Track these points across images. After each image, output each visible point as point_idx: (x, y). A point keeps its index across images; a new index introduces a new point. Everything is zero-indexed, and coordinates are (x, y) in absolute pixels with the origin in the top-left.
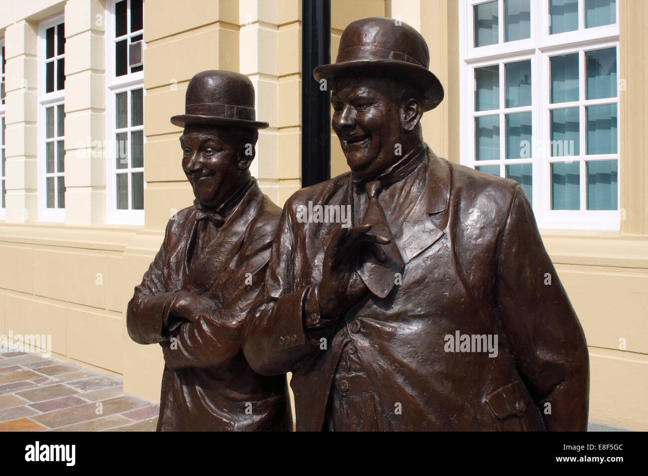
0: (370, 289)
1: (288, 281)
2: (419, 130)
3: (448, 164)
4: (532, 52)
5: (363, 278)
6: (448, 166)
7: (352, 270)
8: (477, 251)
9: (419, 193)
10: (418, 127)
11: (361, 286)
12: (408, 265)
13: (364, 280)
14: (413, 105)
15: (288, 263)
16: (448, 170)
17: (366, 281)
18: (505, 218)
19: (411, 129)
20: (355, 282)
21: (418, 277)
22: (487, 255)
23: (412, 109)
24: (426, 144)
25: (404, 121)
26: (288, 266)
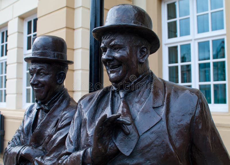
0: (120, 151)
1: (78, 143)
2: (147, 63)
3: (162, 81)
4: (191, 40)
5: (116, 144)
6: (163, 82)
7: (110, 140)
8: (180, 128)
9: (148, 96)
10: (147, 61)
11: (115, 148)
12: (142, 136)
13: (117, 145)
14: (144, 49)
15: (78, 133)
16: (163, 83)
17: (118, 146)
18: (195, 110)
19: (143, 62)
20: (112, 146)
21: (147, 143)
22: (185, 130)
23: (144, 51)
24: (151, 71)
25: (139, 58)
26: (78, 135)
